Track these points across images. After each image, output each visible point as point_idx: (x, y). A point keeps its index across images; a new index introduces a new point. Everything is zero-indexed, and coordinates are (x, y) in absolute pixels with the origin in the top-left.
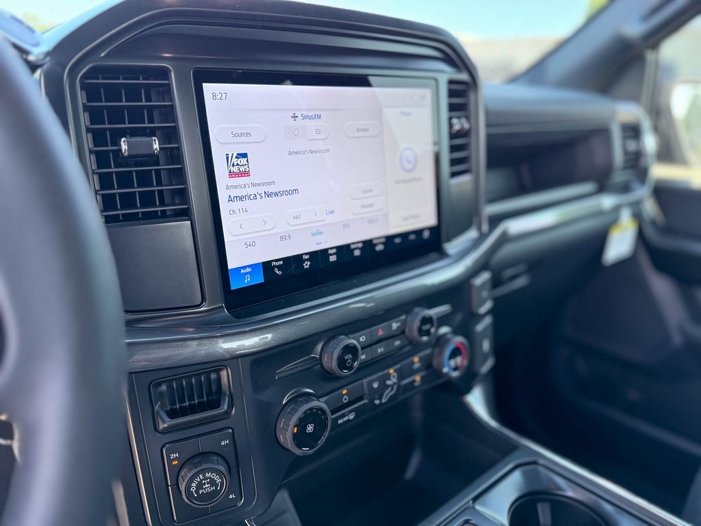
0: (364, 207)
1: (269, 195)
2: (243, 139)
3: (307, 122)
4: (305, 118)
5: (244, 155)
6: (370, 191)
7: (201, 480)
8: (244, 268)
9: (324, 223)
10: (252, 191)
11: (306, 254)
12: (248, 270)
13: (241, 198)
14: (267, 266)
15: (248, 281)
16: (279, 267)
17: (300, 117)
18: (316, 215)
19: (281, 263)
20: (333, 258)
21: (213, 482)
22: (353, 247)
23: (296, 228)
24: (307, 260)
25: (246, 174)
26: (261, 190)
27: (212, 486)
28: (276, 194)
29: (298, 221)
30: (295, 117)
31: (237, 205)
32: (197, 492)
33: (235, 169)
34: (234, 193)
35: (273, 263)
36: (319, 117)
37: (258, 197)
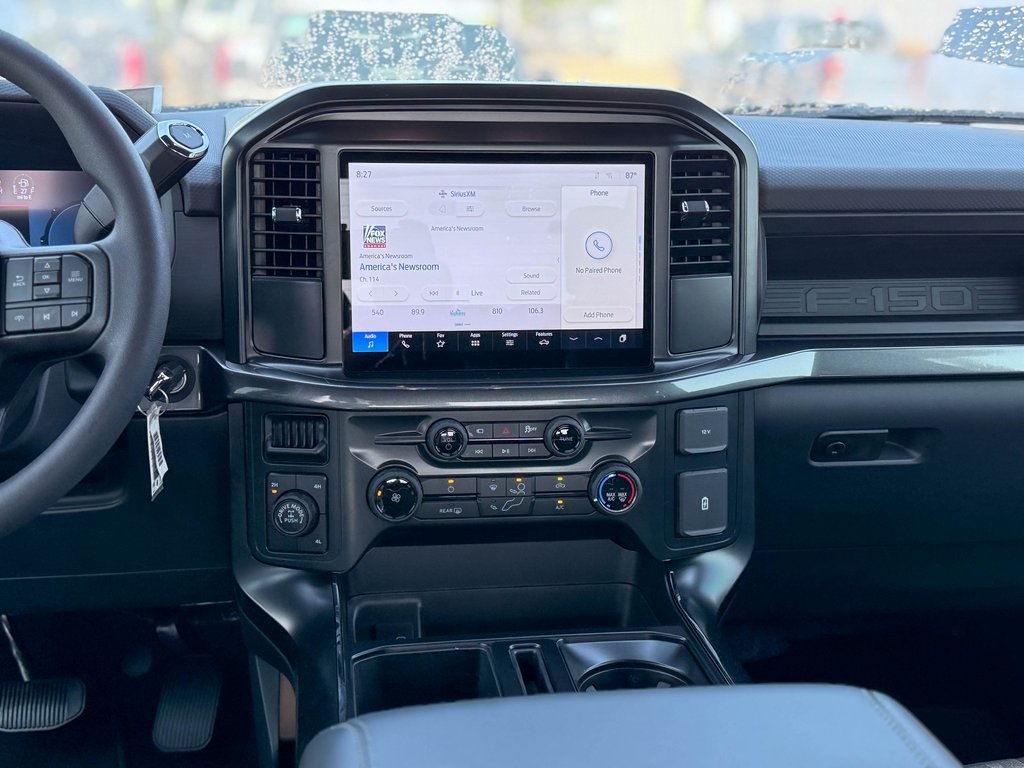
0: (523, 293)
1: (403, 267)
2: (383, 213)
3: (458, 199)
4: (455, 195)
5: (382, 228)
6: (537, 276)
7: (287, 510)
8: (369, 333)
9: (466, 303)
10: (386, 262)
11: (441, 332)
12: (373, 336)
13: (373, 268)
14: (393, 337)
15: (371, 347)
16: (407, 340)
17: (449, 194)
18: (458, 293)
19: (411, 336)
20: (476, 343)
21: (296, 515)
22: (504, 335)
23: (431, 304)
24: (442, 339)
25: (382, 245)
26: (396, 262)
27: (295, 517)
28: (412, 267)
29: (435, 297)
30: (443, 194)
31: (368, 273)
32: (283, 519)
33: (372, 240)
34: (366, 262)
35: (401, 335)
36: (473, 194)
37: (392, 267)
